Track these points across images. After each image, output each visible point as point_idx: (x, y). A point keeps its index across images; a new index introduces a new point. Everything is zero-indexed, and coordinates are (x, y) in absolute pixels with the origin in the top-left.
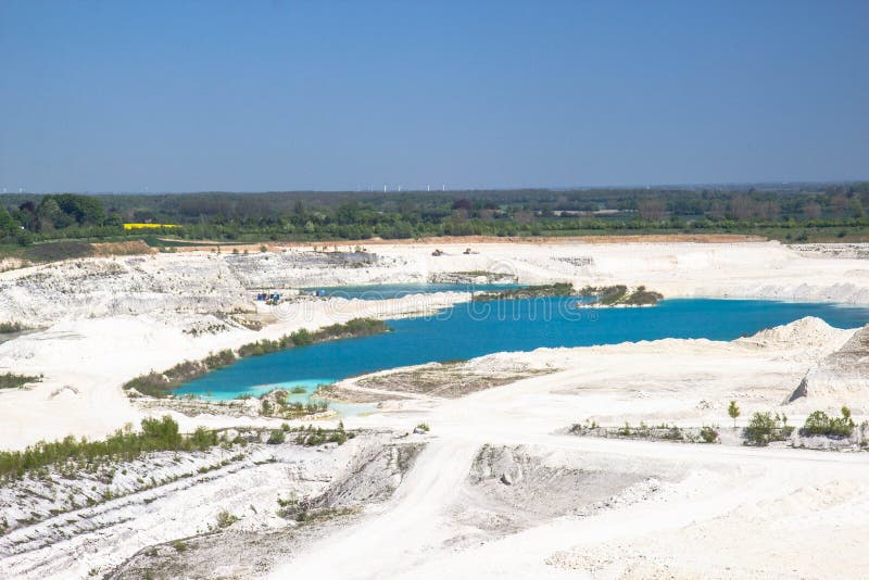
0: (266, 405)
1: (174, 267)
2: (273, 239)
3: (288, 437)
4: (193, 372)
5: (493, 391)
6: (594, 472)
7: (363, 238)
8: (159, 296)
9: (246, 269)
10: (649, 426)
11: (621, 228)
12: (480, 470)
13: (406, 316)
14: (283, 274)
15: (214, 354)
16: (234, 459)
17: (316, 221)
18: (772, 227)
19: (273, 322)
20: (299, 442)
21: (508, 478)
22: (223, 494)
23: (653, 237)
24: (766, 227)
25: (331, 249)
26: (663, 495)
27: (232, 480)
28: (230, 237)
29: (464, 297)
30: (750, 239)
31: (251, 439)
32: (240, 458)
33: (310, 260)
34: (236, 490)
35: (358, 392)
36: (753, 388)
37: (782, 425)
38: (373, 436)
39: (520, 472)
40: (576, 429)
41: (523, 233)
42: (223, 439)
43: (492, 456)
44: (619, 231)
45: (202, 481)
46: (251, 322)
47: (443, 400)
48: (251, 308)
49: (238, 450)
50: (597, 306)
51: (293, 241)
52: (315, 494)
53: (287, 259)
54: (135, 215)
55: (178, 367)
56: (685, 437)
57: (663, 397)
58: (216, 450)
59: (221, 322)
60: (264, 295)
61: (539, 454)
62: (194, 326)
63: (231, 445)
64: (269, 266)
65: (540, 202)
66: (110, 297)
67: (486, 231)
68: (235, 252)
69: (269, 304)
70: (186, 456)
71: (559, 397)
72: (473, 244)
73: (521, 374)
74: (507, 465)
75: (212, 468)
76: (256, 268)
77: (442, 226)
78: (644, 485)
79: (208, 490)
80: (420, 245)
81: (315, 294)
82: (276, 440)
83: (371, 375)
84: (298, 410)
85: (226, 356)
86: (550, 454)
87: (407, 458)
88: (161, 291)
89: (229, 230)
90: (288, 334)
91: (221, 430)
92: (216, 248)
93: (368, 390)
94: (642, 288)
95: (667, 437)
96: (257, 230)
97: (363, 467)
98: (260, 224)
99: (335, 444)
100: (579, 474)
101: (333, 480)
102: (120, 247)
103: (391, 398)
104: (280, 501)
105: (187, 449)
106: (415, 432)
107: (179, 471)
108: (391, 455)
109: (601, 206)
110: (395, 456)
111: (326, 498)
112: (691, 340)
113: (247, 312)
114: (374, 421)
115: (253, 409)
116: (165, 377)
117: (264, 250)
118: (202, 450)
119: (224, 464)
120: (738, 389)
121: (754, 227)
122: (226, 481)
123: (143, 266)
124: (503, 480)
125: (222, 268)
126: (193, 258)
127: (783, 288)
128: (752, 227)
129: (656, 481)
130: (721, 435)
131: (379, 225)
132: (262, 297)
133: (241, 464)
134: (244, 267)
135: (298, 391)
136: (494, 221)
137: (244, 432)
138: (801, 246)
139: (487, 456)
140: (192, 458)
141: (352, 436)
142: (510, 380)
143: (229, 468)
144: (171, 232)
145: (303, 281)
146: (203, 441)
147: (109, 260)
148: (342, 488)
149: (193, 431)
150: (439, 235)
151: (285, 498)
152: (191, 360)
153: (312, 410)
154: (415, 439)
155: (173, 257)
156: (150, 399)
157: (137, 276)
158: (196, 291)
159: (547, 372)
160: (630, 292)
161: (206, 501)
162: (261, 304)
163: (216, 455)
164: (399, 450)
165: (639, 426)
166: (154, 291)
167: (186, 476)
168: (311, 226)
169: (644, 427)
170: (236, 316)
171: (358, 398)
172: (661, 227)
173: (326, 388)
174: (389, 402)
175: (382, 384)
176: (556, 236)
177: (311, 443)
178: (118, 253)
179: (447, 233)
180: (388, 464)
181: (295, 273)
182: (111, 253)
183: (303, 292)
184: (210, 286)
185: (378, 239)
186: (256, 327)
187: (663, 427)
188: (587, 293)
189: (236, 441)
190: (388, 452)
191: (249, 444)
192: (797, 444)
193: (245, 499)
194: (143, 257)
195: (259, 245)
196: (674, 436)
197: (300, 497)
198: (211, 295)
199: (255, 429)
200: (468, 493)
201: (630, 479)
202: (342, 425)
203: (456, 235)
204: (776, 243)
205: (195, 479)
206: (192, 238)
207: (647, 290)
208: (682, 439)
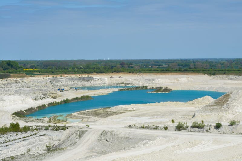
0: (50, 120)
1: (34, 81)
2: (65, 73)
3: (50, 128)
4: (33, 110)
5: (115, 116)
6: (132, 138)
7: (91, 73)
8: (29, 89)
9: (56, 82)
10: (150, 126)
11: (164, 70)
12: (101, 138)
13: (98, 95)
14: (66, 83)
15: (40, 105)
16: (34, 134)
17: (77, 68)
18: (206, 71)
19: (61, 96)
20: (53, 130)
21: (108, 140)
22: (30, 144)
23: (172, 73)
24: (204, 71)
25: (81, 76)
26: (149, 144)
27: (33, 140)
28: (53, 72)
29: (117, 90)
30: (199, 74)
31: (40, 129)
32: (36, 134)
33: (74, 79)
34: (33, 143)
35: (78, 116)
36: (187, 115)
37: (186, 125)
38: (73, 128)
39: (112, 138)
40: (130, 126)
41: (136, 72)
42: (32, 129)
43: (105, 134)
44: (163, 71)
45: (23, 140)
46: (54, 96)
47: (100, 118)
48: (55, 92)
49: (35, 132)
50: (153, 92)
51: (71, 74)
52: (56, 144)
53: (68, 79)
54: (30, 66)
55: (29, 109)
56: (159, 129)
57: (162, 118)
58: (29, 132)
59: (44, 97)
60: (60, 89)
61: (117, 133)
62: (36, 98)
63: (33, 130)
64: (62, 81)
65: (147, 63)
66: (15, 89)
67: (125, 71)
68: (53, 77)
69: (61, 91)
70: (20, 133)
71: (133, 118)
72: (122, 75)
73: (124, 111)
74: (108, 136)
75: (27, 137)
76: (59, 81)
77: (113, 70)
78: (144, 142)
79: (25, 143)
80: (107, 75)
81: (74, 89)
82: (46, 129)
83: (82, 112)
84: (59, 121)
85: (44, 106)
86: (120, 133)
87: (81, 134)
88: (29, 88)
89: (53, 71)
90: (63, 100)
91: (31, 127)
92: (48, 76)
93: (80, 115)
94: (167, 88)
95: (154, 129)
96: (61, 71)
97: (70, 136)
98: (62, 69)
99: (63, 130)
100: (127, 139)
101: (61, 140)
102: (19, 75)
103: (86, 118)
104: (46, 146)
105: (21, 131)
106: (85, 127)
107: (17, 138)
108: (77, 133)
109: (164, 64)
110: (78, 134)
111: (59, 145)
112: (175, 102)
113: (54, 94)
114: (75, 124)
115: (46, 121)
116: (24, 112)
117: (61, 76)
118: (25, 132)
119: (31, 136)
120: (183, 116)
121: (201, 71)
122: (31, 140)
123: (25, 81)
124: (107, 140)
125: (47, 81)
126: (39, 79)
127: (205, 88)
128: (200, 71)
129: (147, 140)
130: (169, 128)
131: (95, 69)
132: (59, 89)
133: (36, 136)
134: (55, 81)
135: (61, 116)
136: (128, 68)
137: (38, 127)
138: (214, 76)
139: (104, 133)
140: (22, 134)
141: (68, 128)
142: (121, 113)
143: (32, 137)
144: (36, 71)
145: (72, 85)
146: (26, 129)
147: (15, 79)
148: (63, 143)
149: (24, 127)
150: (113, 72)
151: (48, 145)
152: (33, 107)
153: (63, 121)
154: (85, 129)
155: (33, 78)
156: (18, 118)
157: (23, 83)
158: (40, 88)
159: (132, 111)
160: (163, 88)
161: (24, 146)
162: (59, 92)
163: (29, 133)
164: (80, 132)
165: (147, 125)
166: (28, 88)
167: (19, 139)
168: (76, 69)
169: (149, 126)
170: (50, 95)
171: (77, 118)
172: (175, 71)
173: (69, 115)
174: (85, 119)
175: (85, 114)
176: (145, 73)
177: (56, 130)
178: (18, 77)
179: (115, 72)
180: (76, 136)
181: (70, 83)
182: (16, 77)
183: (71, 88)
184: (44, 86)
185: (95, 73)
186: (55, 98)
187: (153, 126)
188: (151, 89)
189: (35, 129)
190: (76, 132)
191: (39, 130)
192: (189, 130)
193: (36, 145)
194: (25, 78)
195: (60, 75)
196: (156, 128)
197: (52, 145)
198: (44, 89)
199: (41, 126)
200: (97, 144)
201: (141, 140)
202: (65, 125)
203: (117, 72)
204: (207, 75)
205: (22, 140)
206: (42, 73)
207: (168, 88)
208: (158, 129)
